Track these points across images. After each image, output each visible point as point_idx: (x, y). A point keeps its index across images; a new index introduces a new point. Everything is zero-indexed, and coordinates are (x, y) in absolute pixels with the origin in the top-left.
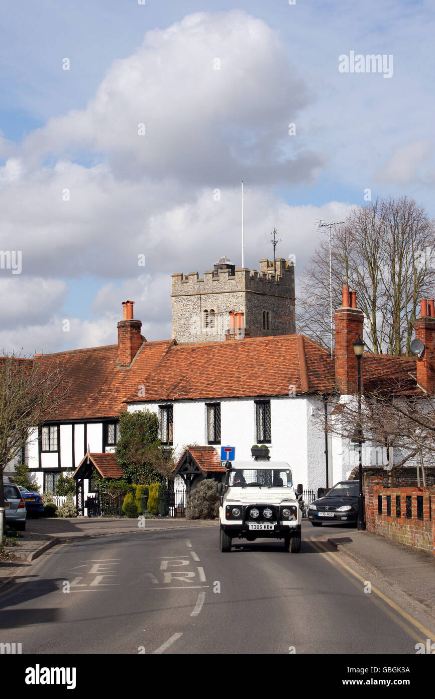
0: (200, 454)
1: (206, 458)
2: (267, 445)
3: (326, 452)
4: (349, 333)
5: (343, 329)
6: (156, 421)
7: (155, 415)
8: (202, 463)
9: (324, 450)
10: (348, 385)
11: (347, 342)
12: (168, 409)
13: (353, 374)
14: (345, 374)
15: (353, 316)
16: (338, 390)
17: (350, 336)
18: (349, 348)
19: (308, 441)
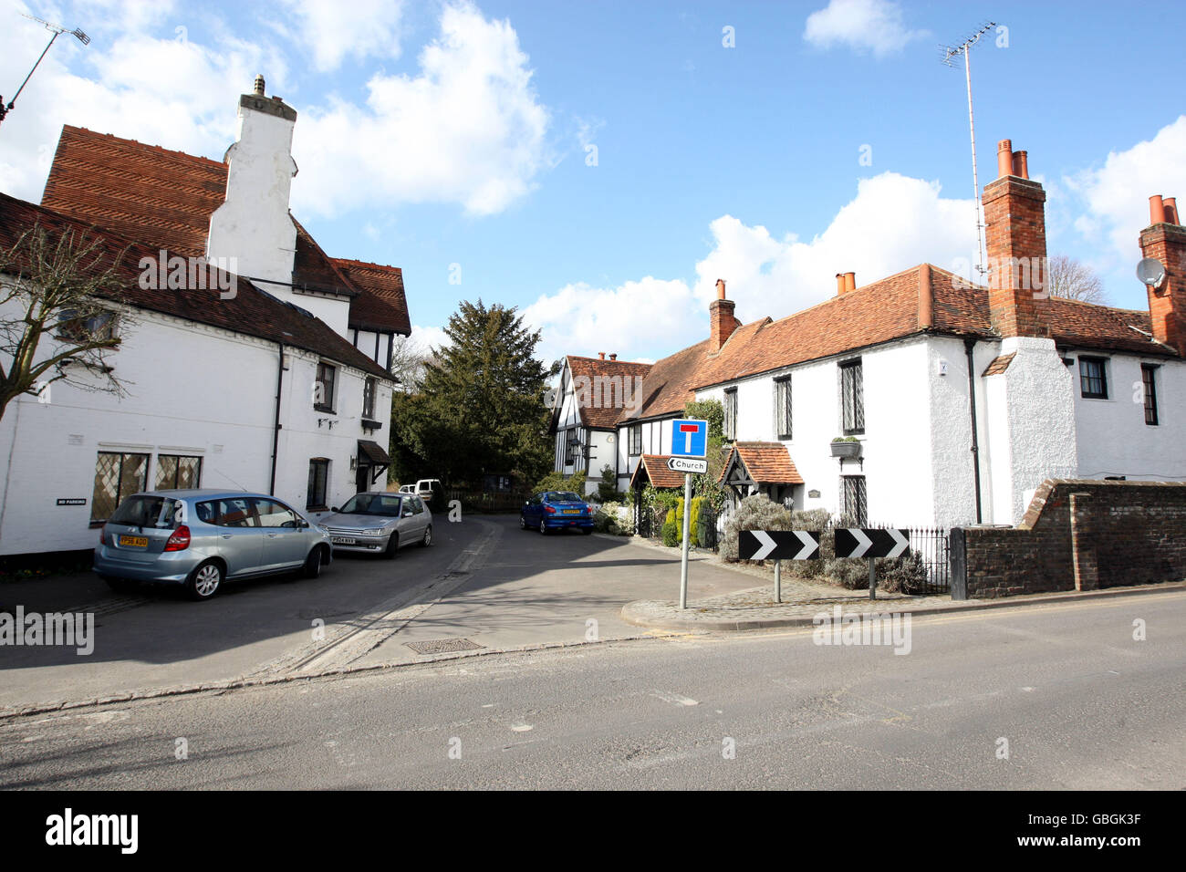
0: (756, 454)
1: (763, 460)
2: (858, 437)
3: (975, 449)
4: (1014, 220)
5: (1003, 215)
6: (719, 410)
7: (719, 403)
8: (754, 467)
9: (970, 445)
10: (1017, 319)
11: (1012, 237)
12: (733, 391)
13: (1028, 298)
14: (1010, 298)
15: (1021, 189)
16: (997, 332)
17: (1018, 226)
18: (1017, 248)
19: (934, 426)
